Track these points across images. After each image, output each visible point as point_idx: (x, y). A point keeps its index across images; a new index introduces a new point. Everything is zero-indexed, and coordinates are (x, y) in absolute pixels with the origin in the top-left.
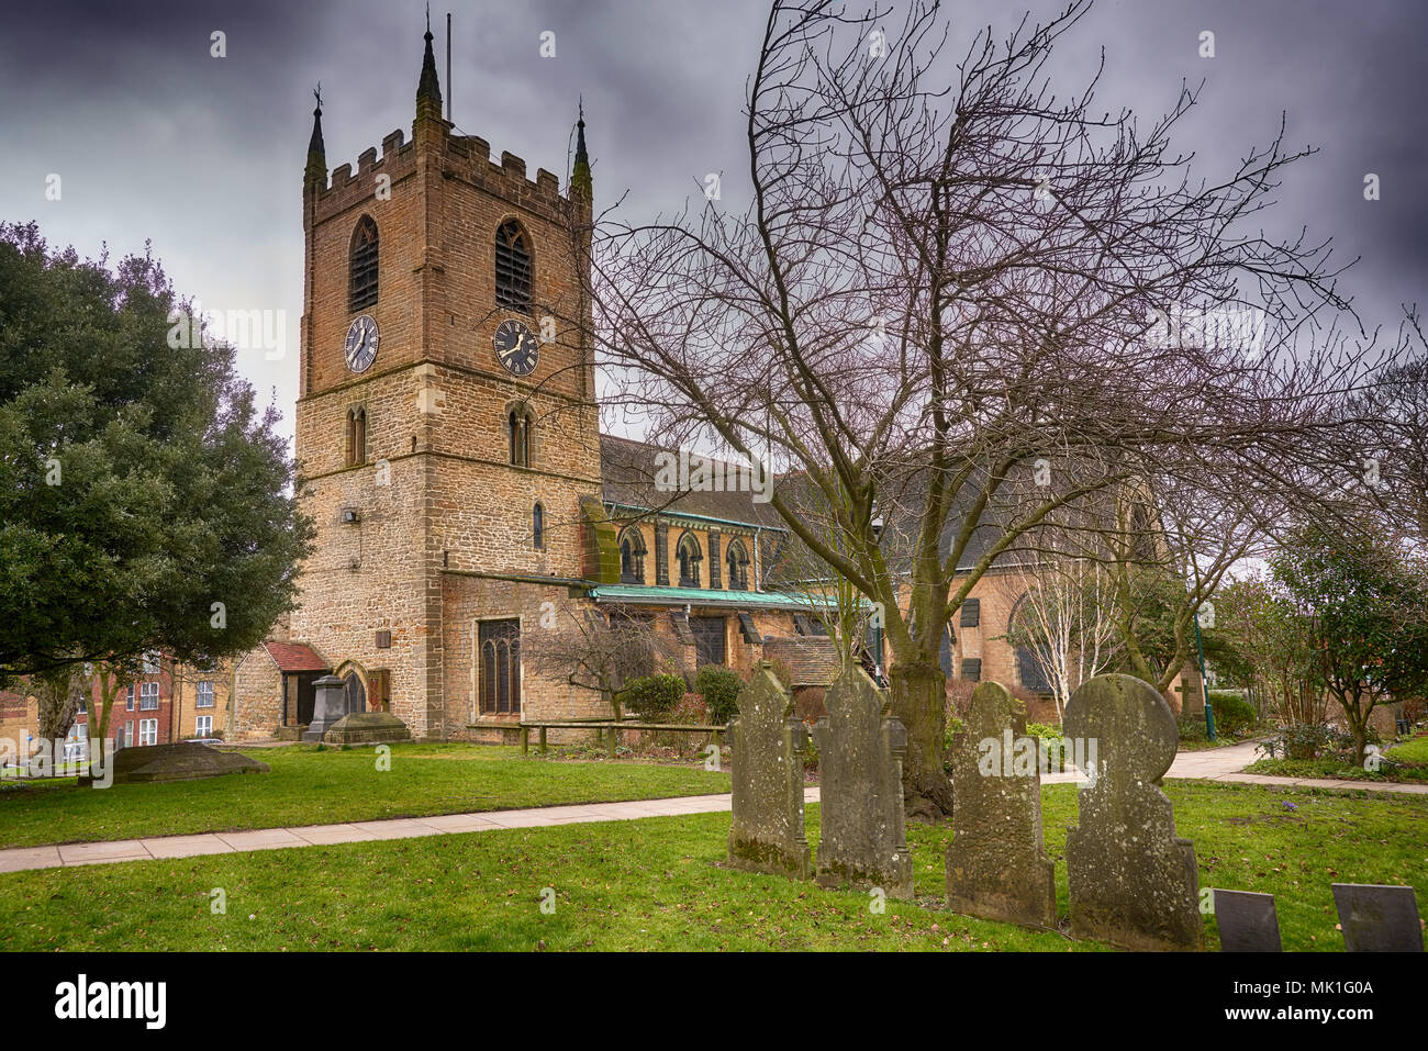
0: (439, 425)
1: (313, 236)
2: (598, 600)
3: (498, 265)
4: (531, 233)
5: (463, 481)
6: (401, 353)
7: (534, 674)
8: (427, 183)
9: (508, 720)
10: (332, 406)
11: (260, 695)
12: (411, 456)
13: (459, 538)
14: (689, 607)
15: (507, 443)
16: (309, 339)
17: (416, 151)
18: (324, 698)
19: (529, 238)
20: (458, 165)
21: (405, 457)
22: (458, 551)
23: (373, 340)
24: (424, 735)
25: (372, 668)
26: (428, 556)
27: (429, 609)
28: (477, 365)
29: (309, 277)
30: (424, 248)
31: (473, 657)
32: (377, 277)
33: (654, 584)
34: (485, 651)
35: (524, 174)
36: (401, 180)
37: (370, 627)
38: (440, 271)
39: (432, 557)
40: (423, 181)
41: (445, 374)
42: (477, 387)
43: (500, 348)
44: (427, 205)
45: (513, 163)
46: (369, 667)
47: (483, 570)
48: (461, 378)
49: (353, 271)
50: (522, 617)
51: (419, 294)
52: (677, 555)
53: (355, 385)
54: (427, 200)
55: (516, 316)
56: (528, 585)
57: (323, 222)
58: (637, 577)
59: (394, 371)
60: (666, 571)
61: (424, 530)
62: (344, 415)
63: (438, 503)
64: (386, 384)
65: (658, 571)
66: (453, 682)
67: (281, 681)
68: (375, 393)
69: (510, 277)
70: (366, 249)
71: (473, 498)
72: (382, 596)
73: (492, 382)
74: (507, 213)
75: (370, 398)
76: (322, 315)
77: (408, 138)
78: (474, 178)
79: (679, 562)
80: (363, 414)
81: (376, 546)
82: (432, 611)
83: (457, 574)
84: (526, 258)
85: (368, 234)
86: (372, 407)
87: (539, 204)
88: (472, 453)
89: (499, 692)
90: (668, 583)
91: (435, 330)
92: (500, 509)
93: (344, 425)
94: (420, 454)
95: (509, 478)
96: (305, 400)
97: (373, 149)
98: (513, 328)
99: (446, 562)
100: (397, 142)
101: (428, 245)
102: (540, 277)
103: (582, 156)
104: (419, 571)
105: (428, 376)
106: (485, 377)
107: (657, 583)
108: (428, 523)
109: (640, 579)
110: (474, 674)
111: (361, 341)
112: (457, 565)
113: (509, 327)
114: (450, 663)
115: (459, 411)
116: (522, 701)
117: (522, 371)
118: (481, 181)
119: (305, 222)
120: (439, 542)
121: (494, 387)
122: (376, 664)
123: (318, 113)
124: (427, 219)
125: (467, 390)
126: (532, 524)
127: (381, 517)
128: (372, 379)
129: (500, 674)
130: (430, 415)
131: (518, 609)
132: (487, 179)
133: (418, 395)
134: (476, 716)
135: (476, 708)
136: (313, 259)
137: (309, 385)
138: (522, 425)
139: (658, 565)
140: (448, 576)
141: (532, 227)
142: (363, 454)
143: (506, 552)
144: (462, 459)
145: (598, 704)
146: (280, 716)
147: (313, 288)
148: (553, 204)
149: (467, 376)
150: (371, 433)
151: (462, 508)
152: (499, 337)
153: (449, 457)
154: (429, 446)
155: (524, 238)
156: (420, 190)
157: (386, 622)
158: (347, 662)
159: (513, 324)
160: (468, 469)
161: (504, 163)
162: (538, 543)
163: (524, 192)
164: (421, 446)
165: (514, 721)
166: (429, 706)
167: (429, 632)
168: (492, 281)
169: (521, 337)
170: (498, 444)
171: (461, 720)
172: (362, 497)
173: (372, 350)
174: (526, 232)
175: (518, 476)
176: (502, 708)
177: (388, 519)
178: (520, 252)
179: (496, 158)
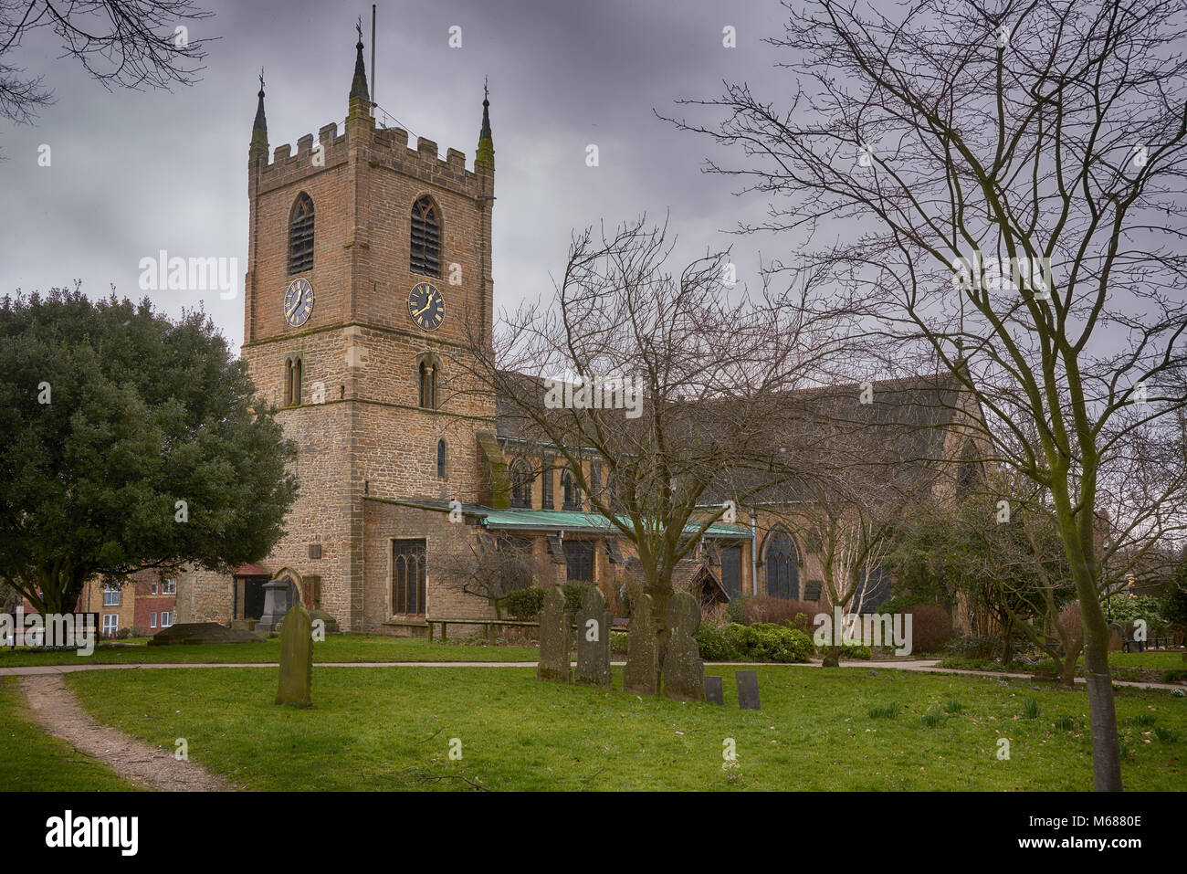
0: (363, 376)
1: (257, 204)
2: (488, 527)
3: (412, 236)
4: (441, 206)
5: (380, 422)
6: (332, 314)
7: (437, 583)
8: (357, 173)
9: (416, 619)
10: (273, 353)
11: (213, 594)
12: (340, 402)
13: (377, 470)
14: (563, 533)
15: (416, 391)
16: (253, 293)
17: (348, 145)
18: (273, 597)
19: (439, 211)
20: (382, 154)
21: (335, 402)
22: (376, 481)
23: (309, 300)
24: (348, 630)
25: (306, 575)
26: (353, 485)
27: (353, 528)
28: (394, 323)
29: (253, 239)
30: (354, 228)
31: (388, 569)
32: (313, 245)
33: (540, 508)
34: (398, 564)
35: (436, 154)
36: (334, 168)
37: (304, 541)
38: (365, 247)
39: (356, 486)
40: (354, 171)
41: (368, 334)
42: (394, 343)
43: (413, 308)
44: (357, 191)
45: (428, 147)
46: (303, 573)
47: (396, 496)
48: (381, 336)
49: (292, 240)
50: (428, 538)
51: (348, 266)
52: (562, 483)
53: (293, 337)
54: (357, 187)
55: (427, 279)
56: (433, 513)
57: (266, 193)
58: (525, 502)
59: (326, 329)
60: (551, 497)
61: (350, 464)
62: (283, 362)
63: (361, 441)
64: (319, 339)
65: (544, 497)
66: (371, 588)
67: (232, 583)
68: (311, 346)
69: (422, 246)
70: (303, 221)
71: (389, 437)
72: (314, 516)
73: (406, 338)
74: (422, 190)
75: (306, 350)
76: (263, 275)
77: (341, 132)
78: (395, 164)
79: (563, 488)
80: (299, 363)
81: (310, 475)
82: (355, 530)
83: (376, 500)
84: (435, 228)
85: (305, 208)
86: (307, 357)
87: (448, 179)
88: (389, 399)
89: (409, 596)
90: (552, 507)
91: (362, 298)
92: (410, 445)
93: (283, 371)
94: (346, 401)
95: (418, 419)
96: (250, 346)
97: (311, 135)
98: (424, 291)
99: (366, 490)
100: (331, 133)
101: (356, 225)
102: (448, 244)
103: (486, 133)
104: (345, 498)
105: (355, 336)
106: (401, 334)
107: (543, 507)
108: (353, 458)
109: (527, 504)
110: (388, 582)
111: (298, 300)
112: (375, 493)
113: (420, 289)
114: (370, 573)
115: (379, 364)
116: (427, 605)
117: (431, 326)
118: (400, 166)
119: (250, 190)
120: (362, 473)
121: (407, 342)
122: (308, 572)
123: (261, 95)
124: (356, 204)
125: (387, 346)
126: (436, 458)
127: (314, 450)
128: (307, 334)
129: (409, 583)
130: (356, 369)
131: (425, 531)
132: (405, 164)
133: (346, 351)
134: (389, 616)
135: (390, 609)
136: (256, 224)
137: (252, 333)
138: (429, 374)
139: (544, 491)
140: (367, 501)
141: (441, 199)
142: (299, 397)
143: (415, 481)
144: (381, 404)
145: (486, 608)
146: (231, 611)
147: (256, 249)
148: (461, 179)
149: (386, 334)
150: (306, 380)
151: (380, 445)
152: (412, 299)
153: (371, 403)
154: (355, 394)
155: (434, 210)
156: (351, 178)
157: (318, 538)
158: (285, 569)
159: (424, 286)
160: (385, 413)
161: (420, 147)
162: (441, 473)
163: (436, 170)
164: (349, 393)
165: (420, 620)
166: (353, 607)
167: (353, 547)
168: (407, 251)
169: (430, 298)
170: (408, 390)
171: (378, 619)
172: (298, 432)
173: (307, 309)
174: (436, 205)
175: (425, 417)
176: (411, 610)
177: (320, 452)
178: (431, 222)
179: (413, 145)
